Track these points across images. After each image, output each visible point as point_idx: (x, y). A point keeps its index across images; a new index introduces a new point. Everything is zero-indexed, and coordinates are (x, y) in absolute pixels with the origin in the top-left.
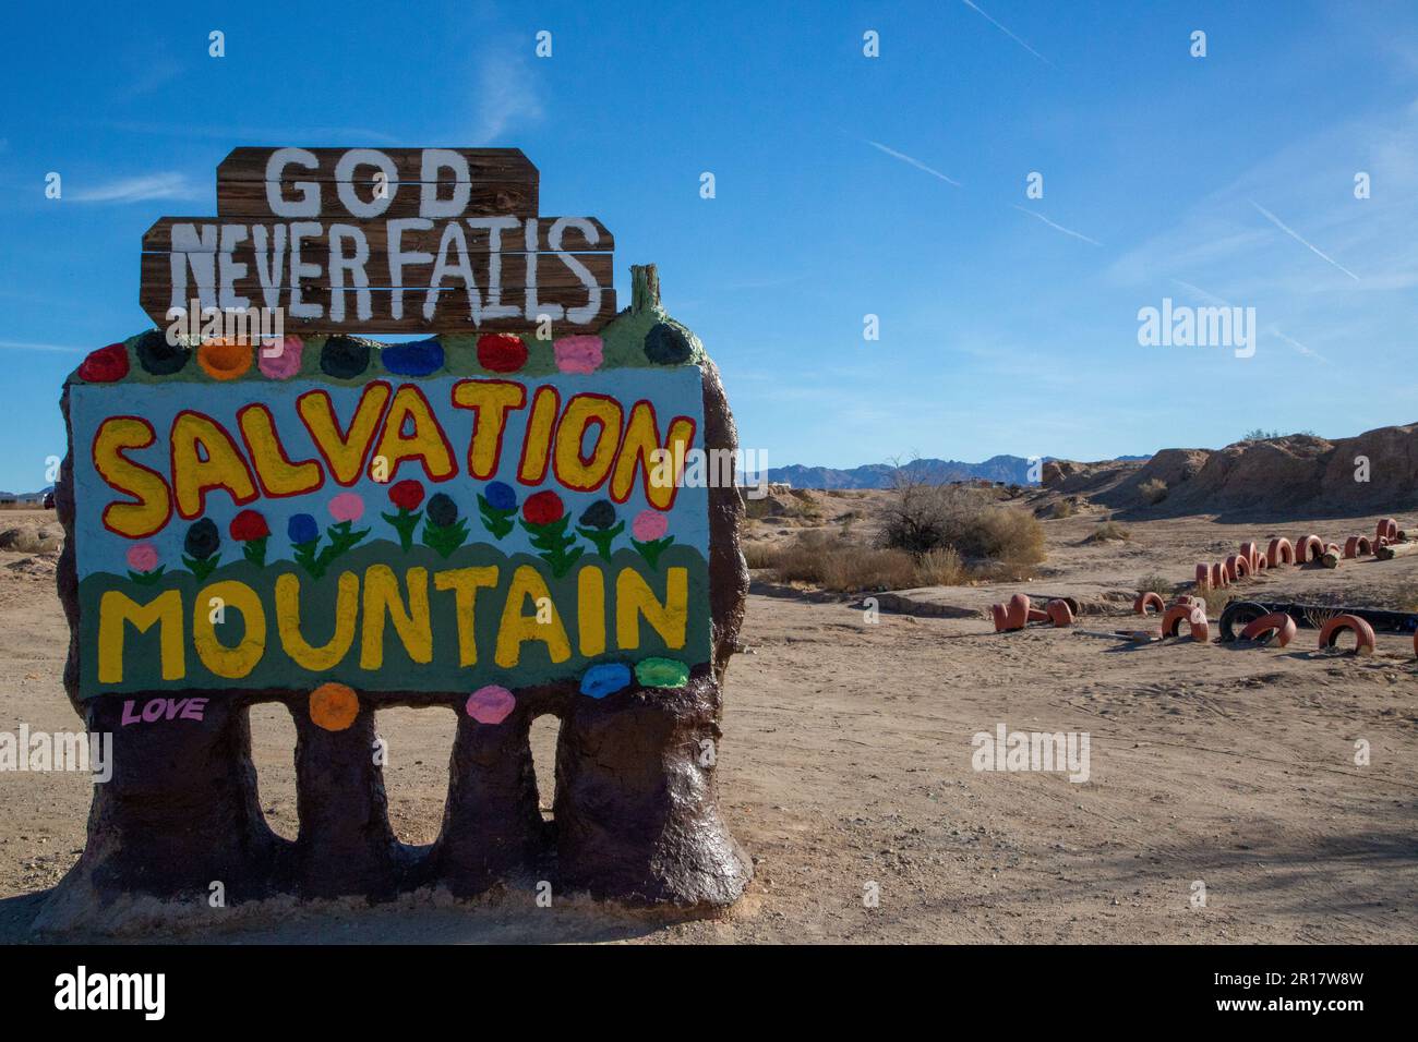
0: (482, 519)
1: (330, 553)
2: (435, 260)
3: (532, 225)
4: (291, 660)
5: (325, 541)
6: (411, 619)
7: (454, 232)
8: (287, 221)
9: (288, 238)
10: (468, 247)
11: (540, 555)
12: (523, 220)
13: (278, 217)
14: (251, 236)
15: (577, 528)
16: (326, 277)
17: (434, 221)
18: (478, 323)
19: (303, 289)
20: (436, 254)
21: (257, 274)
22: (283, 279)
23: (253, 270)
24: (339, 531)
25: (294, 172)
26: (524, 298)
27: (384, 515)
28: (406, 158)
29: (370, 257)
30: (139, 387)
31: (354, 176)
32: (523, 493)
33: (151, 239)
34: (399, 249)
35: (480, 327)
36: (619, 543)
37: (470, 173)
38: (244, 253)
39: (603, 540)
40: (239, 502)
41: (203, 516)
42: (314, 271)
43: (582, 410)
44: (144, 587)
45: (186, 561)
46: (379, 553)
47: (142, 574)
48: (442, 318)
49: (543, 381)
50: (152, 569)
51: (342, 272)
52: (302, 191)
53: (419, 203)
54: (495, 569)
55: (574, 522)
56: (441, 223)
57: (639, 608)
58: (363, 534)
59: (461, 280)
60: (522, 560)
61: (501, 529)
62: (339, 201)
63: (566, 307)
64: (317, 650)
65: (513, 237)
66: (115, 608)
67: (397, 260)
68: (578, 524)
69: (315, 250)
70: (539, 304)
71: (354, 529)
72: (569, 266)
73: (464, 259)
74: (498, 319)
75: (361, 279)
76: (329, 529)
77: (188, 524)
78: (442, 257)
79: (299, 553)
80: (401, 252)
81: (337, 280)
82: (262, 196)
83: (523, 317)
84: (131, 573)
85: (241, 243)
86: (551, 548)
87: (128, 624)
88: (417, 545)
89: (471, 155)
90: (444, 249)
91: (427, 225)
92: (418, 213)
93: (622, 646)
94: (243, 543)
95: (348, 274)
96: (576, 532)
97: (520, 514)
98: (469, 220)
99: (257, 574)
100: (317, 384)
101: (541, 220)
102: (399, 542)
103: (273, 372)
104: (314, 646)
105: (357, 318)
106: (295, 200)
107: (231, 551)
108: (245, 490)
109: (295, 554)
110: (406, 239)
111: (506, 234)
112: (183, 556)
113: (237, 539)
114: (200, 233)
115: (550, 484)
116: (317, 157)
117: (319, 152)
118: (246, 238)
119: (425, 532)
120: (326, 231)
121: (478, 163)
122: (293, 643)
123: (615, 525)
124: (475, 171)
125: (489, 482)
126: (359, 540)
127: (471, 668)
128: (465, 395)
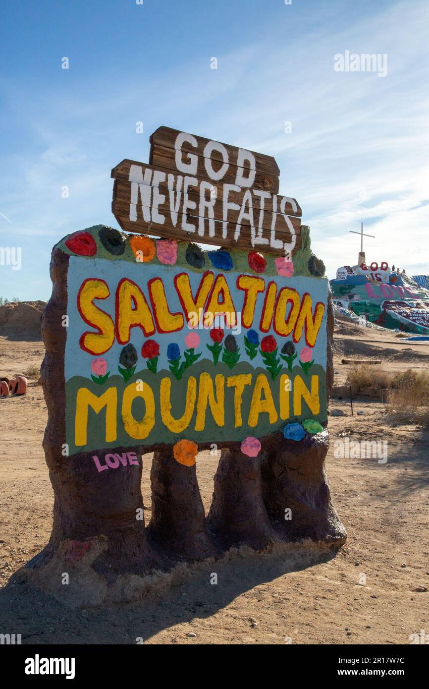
0: (245, 349)
1: (185, 365)
2: (240, 209)
3: (275, 197)
4: (166, 427)
5: (183, 359)
6: (217, 402)
7: (248, 196)
8: (184, 175)
9: (183, 184)
10: (253, 205)
11: (267, 368)
12: (272, 194)
13: (179, 171)
14: (167, 180)
15: (281, 355)
16: (197, 209)
17: (242, 188)
18: (254, 246)
19: (188, 215)
20: (241, 206)
21: (169, 203)
22: (180, 208)
23: (167, 199)
24: (189, 353)
25: (187, 147)
26: (270, 235)
27: (207, 345)
28: (232, 151)
29: (216, 202)
30: (104, 261)
31: (211, 156)
32: (262, 336)
33: (119, 171)
34: (227, 201)
35: (254, 248)
36: (295, 363)
37: (256, 166)
38: (163, 189)
39: (289, 361)
40: (146, 335)
41: (129, 343)
42: (192, 205)
43: (286, 295)
44: (99, 385)
45: (121, 370)
46: (205, 367)
47: (98, 377)
48: (241, 241)
49: (271, 279)
50: (104, 375)
51: (204, 208)
52: (190, 159)
53: (236, 177)
54: (250, 376)
55: (279, 352)
56: (244, 190)
57: (302, 395)
58: (199, 355)
59: (248, 221)
60: (260, 371)
61: (252, 354)
62: (204, 168)
63: (284, 242)
64: (177, 421)
65: (269, 202)
66: (84, 399)
67: (227, 206)
68: (281, 353)
69: (194, 194)
70: (275, 240)
71: (195, 353)
72: (287, 222)
73: (251, 210)
74: (260, 244)
75: (211, 214)
76: (185, 353)
77: (122, 347)
78: (243, 208)
79: (172, 366)
80: (228, 202)
81: (202, 213)
82: (173, 158)
83: (270, 245)
84: (93, 377)
85: (162, 183)
86: (271, 365)
87: (90, 408)
88: (220, 362)
89: (257, 156)
90: (244, 204)
91: (238, 190)
92: (235, 182)
93: (296, 414)
94: (147, 359)
95: (206, 209)
96: (280, 357)
97: (260, 347)
98: (254, 191)
99: (152, 377)
100: (184, 270)
101: (278, 197)
102: (213, 360)
103: (166, 260)
104: (176, 419)
105: (209, 235)
106: (186, 163)
107: (141, 364)
108: (150, 328)
109: (170, 366)
110: (230, 196)
111: (266, 200)
112: (119, 367)
113: (145, 357)
114: (144, 173)
115: (272, 332)
116: (198, 141)
117: (199, 139)
118: (165, 180)
119: (223, 355)
120: (199, 184)
121: (259, 161)
122: (167, 418)
123: (295, 354)
124: (258, 165)
125: (249, 329)
126: (196, 359)
127: (239, 428)
128: (243, 283)
